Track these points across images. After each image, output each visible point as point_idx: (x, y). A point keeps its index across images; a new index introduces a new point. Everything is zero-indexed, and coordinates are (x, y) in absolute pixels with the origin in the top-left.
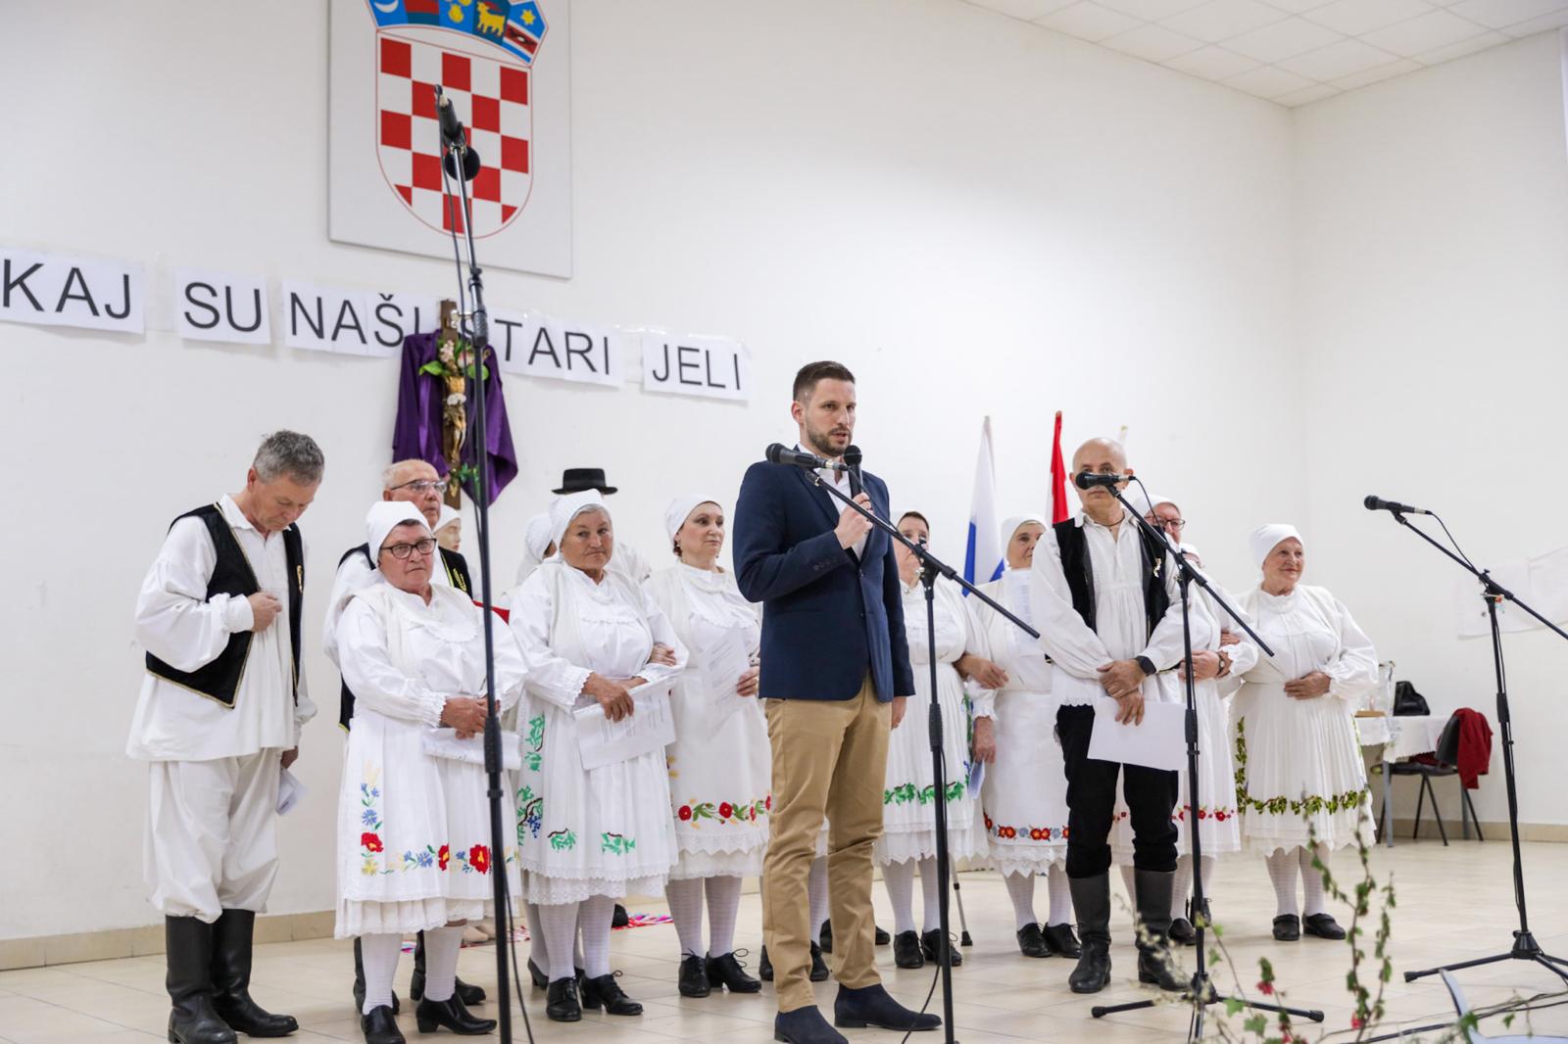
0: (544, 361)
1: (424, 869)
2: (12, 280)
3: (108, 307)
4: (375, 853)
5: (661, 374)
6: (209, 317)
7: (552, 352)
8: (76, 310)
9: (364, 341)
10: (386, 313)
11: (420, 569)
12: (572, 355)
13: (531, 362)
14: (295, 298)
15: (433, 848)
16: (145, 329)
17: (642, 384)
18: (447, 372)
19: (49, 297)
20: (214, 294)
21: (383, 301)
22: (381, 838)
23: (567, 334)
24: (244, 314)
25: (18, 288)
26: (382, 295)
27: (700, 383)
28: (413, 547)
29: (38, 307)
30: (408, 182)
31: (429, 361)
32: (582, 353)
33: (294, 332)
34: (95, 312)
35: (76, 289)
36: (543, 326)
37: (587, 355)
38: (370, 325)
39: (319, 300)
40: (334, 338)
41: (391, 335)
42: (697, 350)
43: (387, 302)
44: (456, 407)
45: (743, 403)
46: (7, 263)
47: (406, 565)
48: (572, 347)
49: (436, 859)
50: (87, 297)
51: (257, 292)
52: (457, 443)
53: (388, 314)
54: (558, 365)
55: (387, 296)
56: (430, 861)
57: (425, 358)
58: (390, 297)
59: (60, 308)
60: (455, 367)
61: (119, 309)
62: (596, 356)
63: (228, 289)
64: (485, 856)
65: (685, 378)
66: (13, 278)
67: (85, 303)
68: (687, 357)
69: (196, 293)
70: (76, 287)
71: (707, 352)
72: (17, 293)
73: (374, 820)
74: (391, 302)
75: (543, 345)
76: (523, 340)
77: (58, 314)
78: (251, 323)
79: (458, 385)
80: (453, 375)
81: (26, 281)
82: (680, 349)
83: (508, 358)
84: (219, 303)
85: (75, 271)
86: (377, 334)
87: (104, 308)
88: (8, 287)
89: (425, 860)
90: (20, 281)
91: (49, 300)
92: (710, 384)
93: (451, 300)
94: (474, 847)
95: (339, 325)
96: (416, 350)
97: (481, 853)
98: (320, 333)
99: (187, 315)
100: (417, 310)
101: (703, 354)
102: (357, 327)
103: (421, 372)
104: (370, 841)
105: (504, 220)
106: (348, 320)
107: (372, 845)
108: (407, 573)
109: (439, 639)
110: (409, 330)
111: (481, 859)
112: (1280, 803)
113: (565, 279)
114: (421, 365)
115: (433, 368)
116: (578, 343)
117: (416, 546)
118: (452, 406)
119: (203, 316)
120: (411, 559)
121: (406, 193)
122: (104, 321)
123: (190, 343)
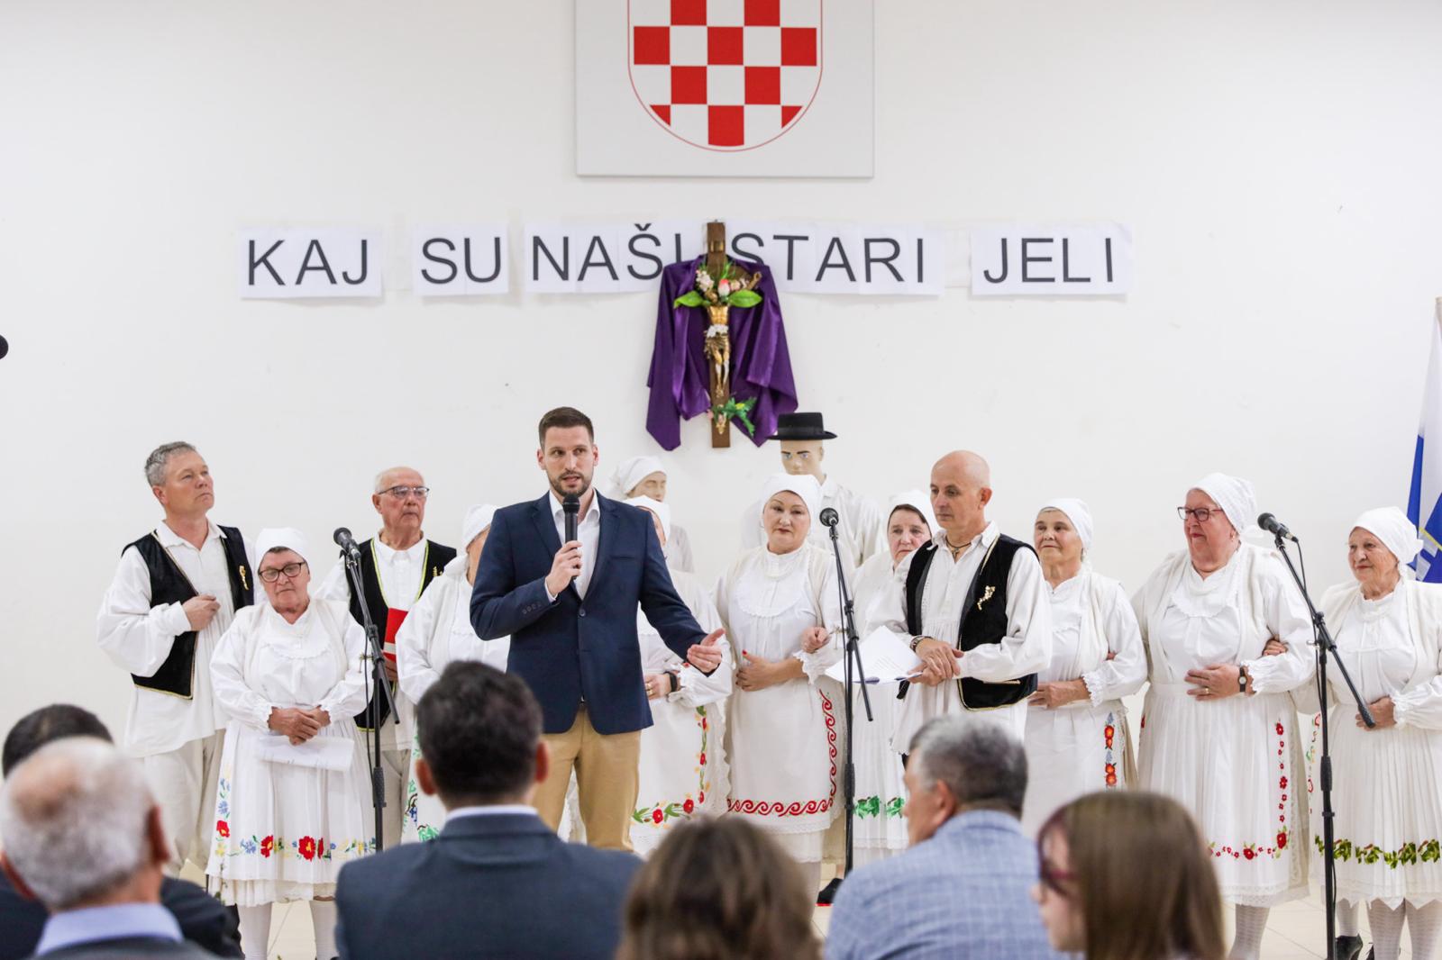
0: (835, 276)
1: (249, 855)
2: (256, 259)
3: (345, 275)
4: (225, 838)
5: (996, 274)
6: (447, 271)
7: (846, 265)
8: (316, 279)
9: (615, 277)
10: (641, 245)
11: (288, 590)
12: (873, 265)
13: (819, 278)
14: (538, 242)
15: (257, 839)
16: (383, 290)
17: (970, 288)
18: (706, 302)
19: (289, 271)
20: (452, 247)
21: (638, 232)
22: (229, 826)
23: (867, 242)
24: (483, 266)
25: (262, 265)
26: (638, 226)
27: (1052, 280)
28: (279, 571)
29: (280, 282)
30: (665, 99)
31: (686, 292)
32: (886, 261)
33: (536, 277)
34: (333, 281)
35: (315, 260)
36: (836, 236)
37: (891, 262)
38: (622, 259)
39: (566, 240)
40: (581, 278)
41: (649, 267)
42: (1050, 240)
43: (643, 231)
44: (718, 337)
45: (1119, 298)
46: (252, 243)
47: (275, 586)
48: (873, 255)
49: (259, 847)
50: (326, 267)
51: (497, 241)
52: (719, 376)
53: (644, 245)
54: (852, 278)
55: (643, 226)
56: (254, 849)
57: (683, 287)
58: (648, 226)
59: (299, 281)
60: (714, 296)
61: (355, 274)
62: (906, 263)
63: (467, 241)
64: (313, 848)
65: (1030, 275)
66: (257, 257)
67: (324, 273)
68: (1033, 249)
69: (433, 250)
70: (316, 259)
71: (1065, 241)
72: (261, 270)
73: (226, 810)
74: (648, 232)
75: (835, 257)
76: (809, 257)
77: (298, 286)
78: (491, 272)
79: (720, 315)
80: (714, 305)
81: (269, 259)
82: (1025, 242)
83: (790, 277)
84: (458, 257)
85: (315, 243)
86: (630, 268)
87: (341, 275)
88: (253, 265)
89: (250, 847)
90: (264, 259)
91: (289, 275)
92: (1066, 278)
93: (719, 221)
94: (302, 838)
95: (587, 264)
96: (675, 278)
97: (309, 844)
98: (564, 275)
99: (424, 273)
100: (678, 237)
101: (1058, 244)
102: (608, 263)
103: (676, 305)
104: (222, 826)
105: (784, 124)
106: (598, 256)
107: (223, 832)
108: (277, 594)
109: (282, 656)
110: (668, 258)
111: (309, 848)
112: (1341, 847)
113: (868, 179)
114: (677, 297)
115: (690, 300)
116: (879, 250)
117: (282, 570)
118: (710, 338)
119: (442, 271)
120: (279, 582)
121: (663, 113)
122: (342, 288)
123: (429, 300)
